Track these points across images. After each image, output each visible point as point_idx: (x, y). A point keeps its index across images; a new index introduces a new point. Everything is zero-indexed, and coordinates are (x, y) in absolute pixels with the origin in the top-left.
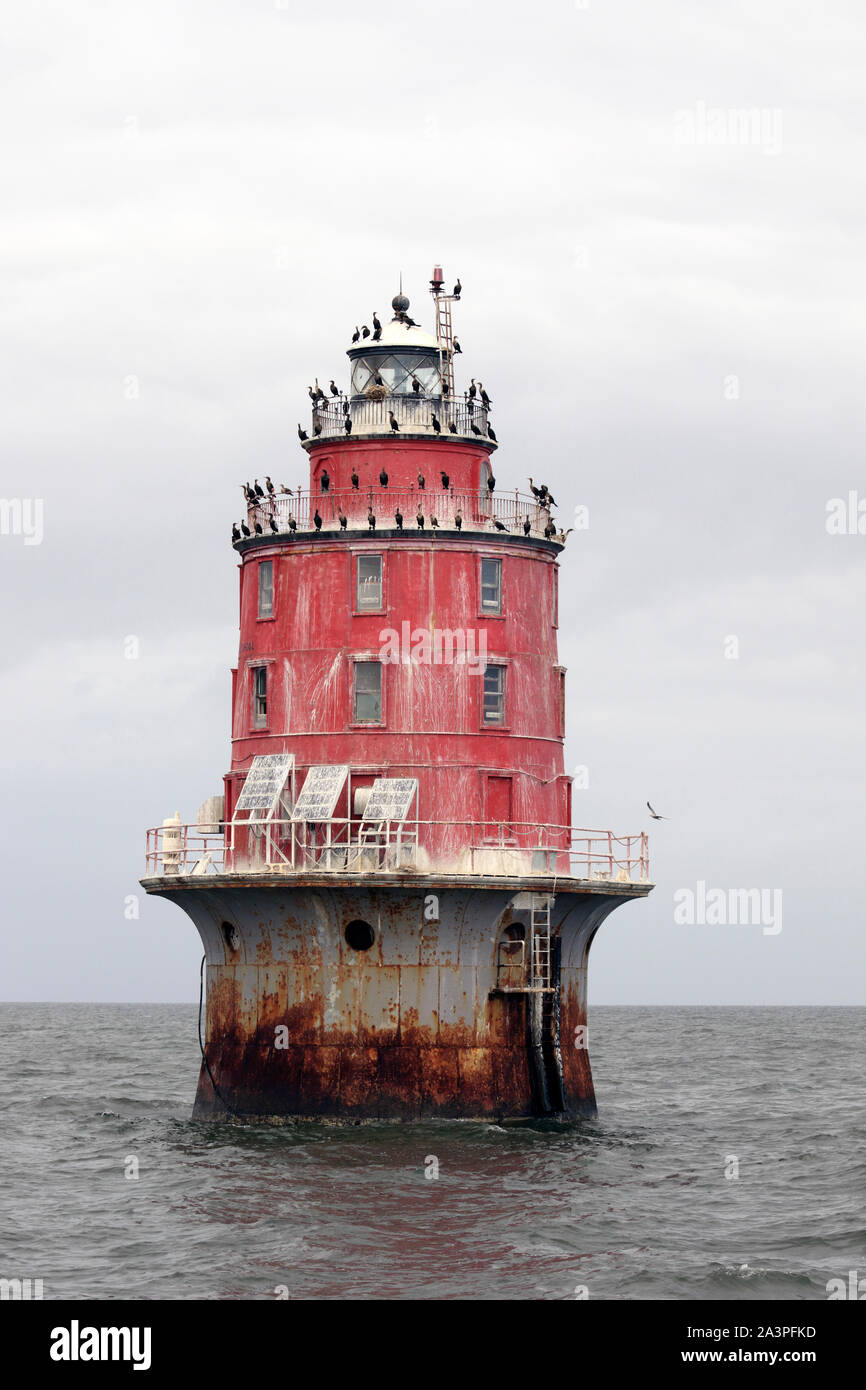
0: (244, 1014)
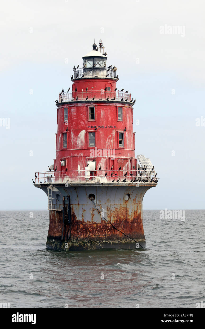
0: (130, 216)
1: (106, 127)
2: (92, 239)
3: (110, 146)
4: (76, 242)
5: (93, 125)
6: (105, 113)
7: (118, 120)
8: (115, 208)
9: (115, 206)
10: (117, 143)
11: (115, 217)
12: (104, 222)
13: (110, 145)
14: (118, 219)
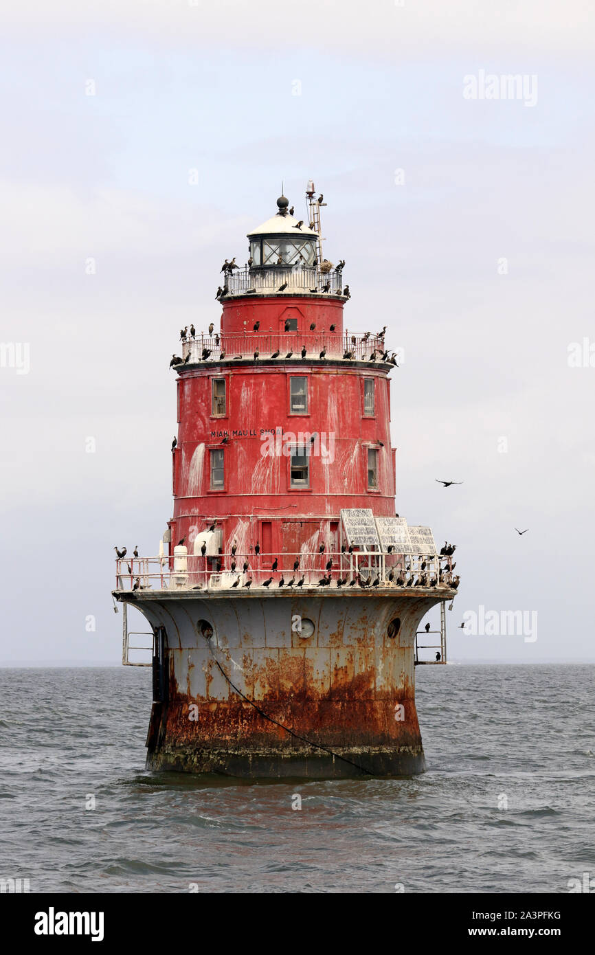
0: (316, 681)
1: (252, 433)
2: (203, 745)
3: (262, 488)
4: (172, 753)
5: (222, 428)
6: (251, 394)
7: (292, 414)
8: (267, 659)
9: (267, 653)
10: (285, 478)
11: (266, 685)
12: (235, 697)
13: (264, 482)
14: (275, 689)
